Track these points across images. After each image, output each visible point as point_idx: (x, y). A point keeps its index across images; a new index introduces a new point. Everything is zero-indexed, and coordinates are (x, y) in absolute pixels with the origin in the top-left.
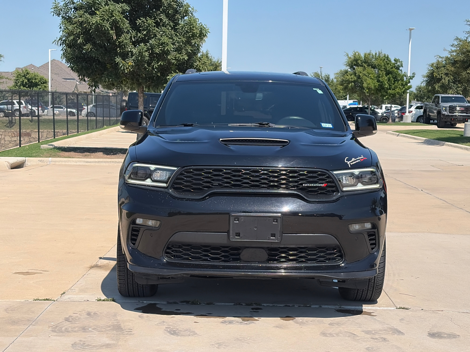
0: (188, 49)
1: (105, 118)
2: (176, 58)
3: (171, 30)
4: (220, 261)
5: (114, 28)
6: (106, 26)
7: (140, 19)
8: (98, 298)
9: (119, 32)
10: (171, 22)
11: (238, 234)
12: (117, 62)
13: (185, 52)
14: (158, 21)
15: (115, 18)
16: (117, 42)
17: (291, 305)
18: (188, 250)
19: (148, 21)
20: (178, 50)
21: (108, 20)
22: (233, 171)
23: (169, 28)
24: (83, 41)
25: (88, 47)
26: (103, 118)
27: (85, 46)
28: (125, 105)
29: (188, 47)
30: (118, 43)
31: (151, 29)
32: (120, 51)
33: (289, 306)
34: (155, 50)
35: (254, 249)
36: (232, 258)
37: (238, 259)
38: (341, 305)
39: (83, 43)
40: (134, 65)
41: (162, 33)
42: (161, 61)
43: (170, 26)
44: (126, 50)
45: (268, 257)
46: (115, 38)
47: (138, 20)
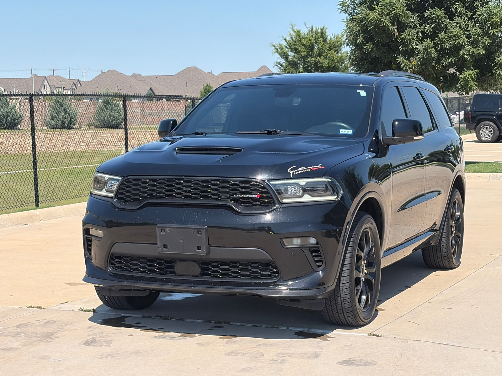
0: (485, 42)
1: (461, 125)
2: (470, 53)
3: (468, 21)
4: (156, 274)
5: (395, 24)
6: (385, 21)
7: (429, 10)
8: (81, 308)
9: (402, 27)
10: (468, 11)
11: (165, 246)
12: (398, 62)
13: (481, 46)
14: (453, 11)
15: (396, 12)
16: (399, 39)
17: (258, 325)
18: (128, 261)
19: (437, 12)
20: (475, 44)
21: (388, 15)
22: (167, 181)
23: (465, 19)
24: (363, 40)
25: (369, 46)
26: (459, 125)
27: (366, 45)
28: (469, 109)
29: (485, 39)
30: (400, 41)
31: (440, 21)
32: (403, 49)
33: (257, 326)
34: (444, 45)
35: (187, 262)
36: (170, 271)
37: (173, 273)
38: (310, 328)
39: (363, 42)
40: (419, 64)
41: (456, 24)
42: (452, 57)
43: (467, 16)
44: (409, 47)
45: (202, 271)
46: (397, 35)
47: (426, 11)
